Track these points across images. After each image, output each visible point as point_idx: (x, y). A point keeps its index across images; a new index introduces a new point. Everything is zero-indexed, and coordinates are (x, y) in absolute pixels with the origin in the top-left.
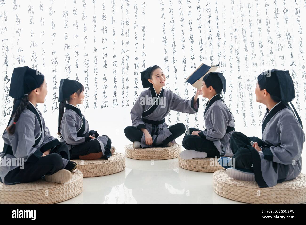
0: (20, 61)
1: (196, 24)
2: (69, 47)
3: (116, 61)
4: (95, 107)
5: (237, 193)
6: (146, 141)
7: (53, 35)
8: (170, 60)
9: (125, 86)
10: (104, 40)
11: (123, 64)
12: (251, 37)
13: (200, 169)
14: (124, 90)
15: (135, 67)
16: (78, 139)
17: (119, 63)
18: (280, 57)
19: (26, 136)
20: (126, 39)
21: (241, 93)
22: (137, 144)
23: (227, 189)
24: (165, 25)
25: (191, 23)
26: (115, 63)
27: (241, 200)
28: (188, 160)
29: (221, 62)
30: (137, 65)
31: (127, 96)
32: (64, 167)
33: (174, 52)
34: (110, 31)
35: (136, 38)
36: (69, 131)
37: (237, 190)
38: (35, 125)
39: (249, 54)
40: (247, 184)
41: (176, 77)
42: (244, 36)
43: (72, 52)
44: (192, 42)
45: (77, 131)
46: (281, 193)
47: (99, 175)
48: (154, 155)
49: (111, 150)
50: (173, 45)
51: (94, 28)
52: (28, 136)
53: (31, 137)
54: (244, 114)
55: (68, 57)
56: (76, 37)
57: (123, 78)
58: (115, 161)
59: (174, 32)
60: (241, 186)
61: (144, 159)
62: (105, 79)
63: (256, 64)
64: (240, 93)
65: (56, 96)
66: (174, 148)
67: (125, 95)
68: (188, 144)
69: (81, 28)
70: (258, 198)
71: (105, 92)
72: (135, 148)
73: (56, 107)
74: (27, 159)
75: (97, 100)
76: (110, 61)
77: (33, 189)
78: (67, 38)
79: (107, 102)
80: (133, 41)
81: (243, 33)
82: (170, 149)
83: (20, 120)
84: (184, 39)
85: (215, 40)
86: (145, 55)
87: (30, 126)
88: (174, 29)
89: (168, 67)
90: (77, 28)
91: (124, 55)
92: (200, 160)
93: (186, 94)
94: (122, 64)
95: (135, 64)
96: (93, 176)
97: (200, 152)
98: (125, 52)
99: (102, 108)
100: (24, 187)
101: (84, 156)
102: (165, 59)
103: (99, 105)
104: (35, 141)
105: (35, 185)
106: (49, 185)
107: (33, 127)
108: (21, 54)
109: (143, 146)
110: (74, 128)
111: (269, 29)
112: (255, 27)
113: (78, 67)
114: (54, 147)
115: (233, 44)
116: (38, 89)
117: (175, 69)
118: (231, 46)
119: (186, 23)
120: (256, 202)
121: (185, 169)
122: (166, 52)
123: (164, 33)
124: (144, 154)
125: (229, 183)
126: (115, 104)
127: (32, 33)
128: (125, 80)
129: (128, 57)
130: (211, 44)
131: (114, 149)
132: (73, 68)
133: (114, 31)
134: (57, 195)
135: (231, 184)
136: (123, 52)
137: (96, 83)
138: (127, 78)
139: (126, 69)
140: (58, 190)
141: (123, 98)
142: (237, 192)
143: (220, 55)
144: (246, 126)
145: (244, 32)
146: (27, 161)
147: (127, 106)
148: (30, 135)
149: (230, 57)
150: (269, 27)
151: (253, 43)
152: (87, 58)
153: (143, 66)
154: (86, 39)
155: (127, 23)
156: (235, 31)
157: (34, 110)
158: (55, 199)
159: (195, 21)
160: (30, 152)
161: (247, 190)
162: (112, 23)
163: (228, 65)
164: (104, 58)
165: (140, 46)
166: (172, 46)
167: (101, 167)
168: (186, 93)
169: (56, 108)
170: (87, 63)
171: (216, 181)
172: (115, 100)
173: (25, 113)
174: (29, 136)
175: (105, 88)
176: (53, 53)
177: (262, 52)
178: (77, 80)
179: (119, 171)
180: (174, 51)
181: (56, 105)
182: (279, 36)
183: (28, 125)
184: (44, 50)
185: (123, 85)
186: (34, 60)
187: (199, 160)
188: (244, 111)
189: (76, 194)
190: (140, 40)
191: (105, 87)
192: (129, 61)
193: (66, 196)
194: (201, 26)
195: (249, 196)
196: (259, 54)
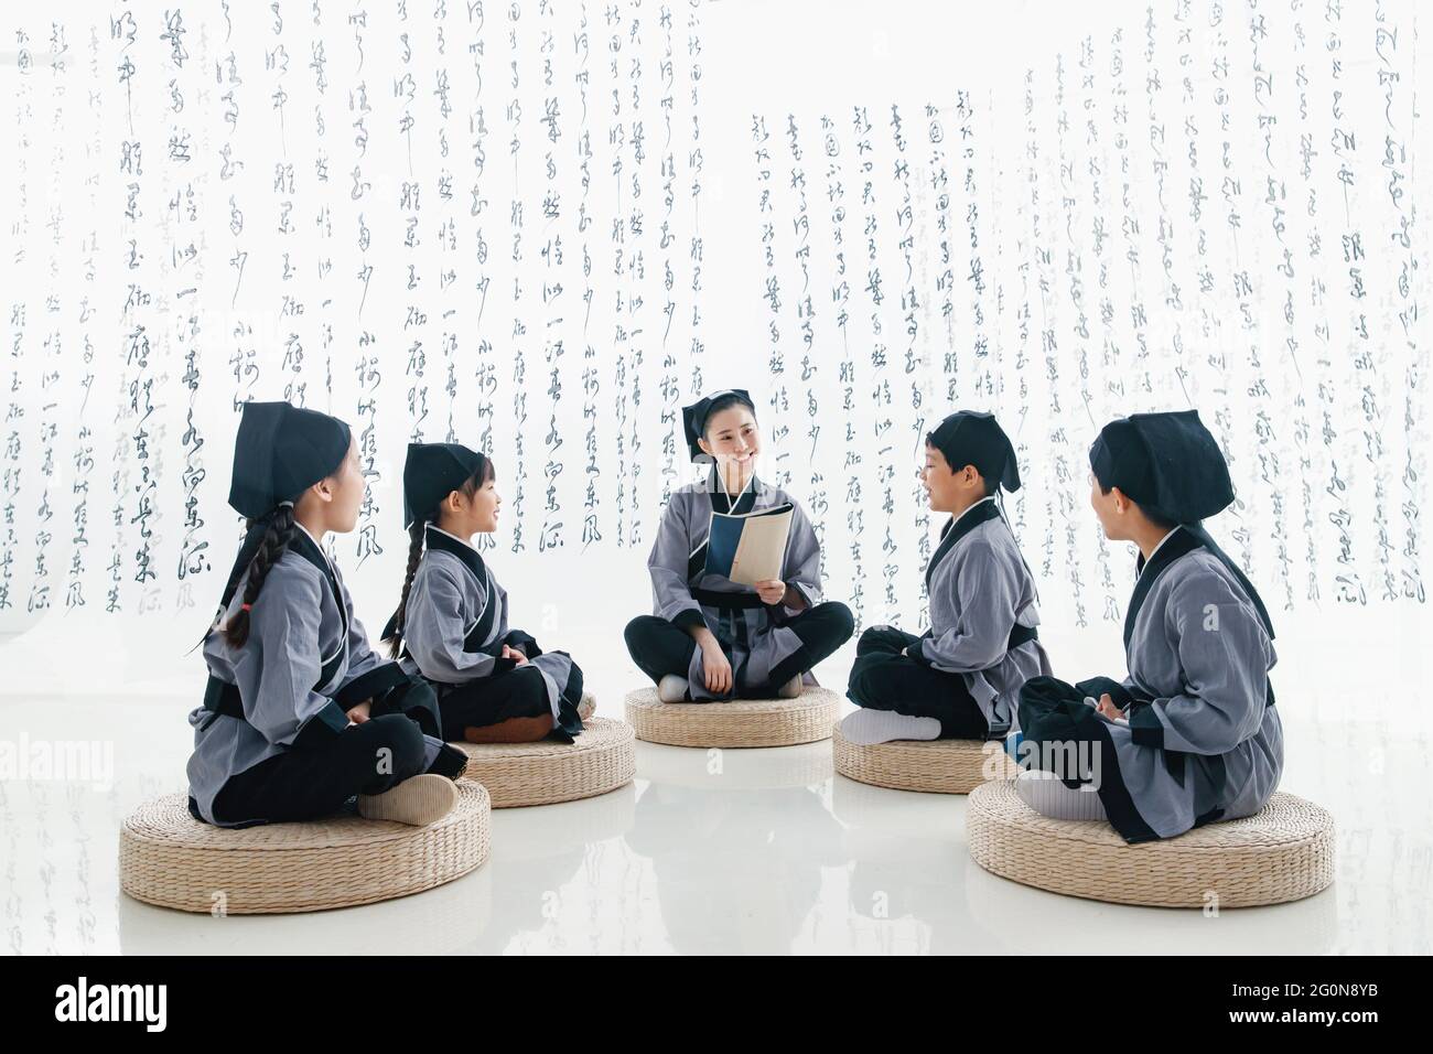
0: (242, 371)
1: (890, 233)
2: (422, 319)
3: (595, 372)
4: (517, 545)
5: (1056, 865)
6: (708, 678)
7: (365, 274)
8: (793, 368)
9: (628, 468)
10: (552, 290)
11: (622, 384)
12: (1103, 283)
13: (915, 781)
14: (624, 481)
15: (665, 394)
16: (466, 660)
17: (606, 377)
18: (1211, 360)
19: (290, 649)
20: (630, 286)
21: (1065, 495)
22: (672, 685)
23: (1020, 851)
24: (772, 235)
25: (871, 229)
26: (591, 378)
27: (1071, 888)
28: (871, 747)
29: (988, 377)
30: (671, 386)
31: (636, 506)
32: (427, 767)
33: (808, 338)
34: (573, 258)
35: (670, 283)
36: (438, 629)
37: (1056, 851)
38: (321, 607)
39: (1094, 348)
40: (1094, 831)
41: (814, 432)
42: (1076, 281)
43: (431, 338)
44: (877, 300)
45: (465, 632)
46: (1215, 862)
47: (540, 801)
48: (738, 728)
49: (580, 709)
50: (805, 311)
51: (516, 245)
52: (297, 650)
53: (308, 653)
54: (1075, 578)
55: (418, 354)
56: (449, 281)
57: (621, 437)
58: (599, 748)
59: (807, 260)
60: (1071, 836)
61: (702, 743)
62: (554, 439)
63: (1121, 387)
64: (1062, 496)
65: (371, 502)
66: (813, 705)
67: (627, 501)
68: (871, 688)
69: (469, 246)
70: (1132, 880)
71: (553, 490)
72: (666, 703)
73: (371, 543)
74: (296, 735)
75: (523, 520)
76: (572, 368)
77: (322, 842)
78: (415, 285)
79: (560, 525)
80: (656, 296)
81: (1070, 269)
82: (798, 708)
83: (269, 591)
84: (846, 288)
85: (963, 292)
86: (700, 348)
87: (303, 613)
88: (807, 248)
89: (784, 393)
90: (453, 248)
91: (623, 348)
92: (917, 746)
93: (851, 499)
94: (618, 381)
95: (666, 384)
96: (519, 802)
97: (913, 717)
98: (628, 335)
99: (541, 550)
100: (286, 836)
101: (483, 731)
102: (773, 362)
103: (530, 539)
104: (323, 667)
105: (326, 831)
106: (374, 831)
107: (315, 615)
108: (245, 343)
109: (694, 694)
110: (455, 620)
111: (1170, 256)
112: (1116, 246)
113: (453, 394)
114: (386, 691)
115: (1029, 303)
116: (329, 483)
117: (810, 402)
118: (1023, 314)
119: (853, 227)
120: (1126, 897)
121: (856, 781)
122: (778, 336)
123: (770, 264)
124: (700, 723)
125: (1028, 827)
126: (593, 534)
127: (286, 267)
128: (627, 442)
129: (639, 354)
130: (947, 308)
131: (591, 705)
132: (438, 399)
133: (587, 257)
134: (403, 866)
135: (1034, 830)
136: (622, 336)
137: (520, 453)
138: (636, 436)
139: (630, 402)
140: (407, 849)
141: (621, 511)
142: (1057, 859)
143: (981, 350)
144: (1083, 623)
145: (1074, 264)
146: (295, 742)
147: (634, 542)
148: (306, 646)
149: (1020, 355)
150: (1168, 249)
151: (1109, 307)
152: (487, 358)
153: (694, 391)
154: (483, 286)
155: (636, 226)
156: (1041, 260)
157: (314, 554)
158: (395, 882)
159: (887, 221)
160: (304, 711)
161: (1093, 851)
162: (582, 229)
163: (1012, 387)
164: (549, 359)
165: (682, 315)
166: (801, 315)
167: (547, 770)
168: (854, 494)
169: (370, 547)
170: (487, 379)
171: (980, 822)
172: (593, 519)
173: (288, 565)
174: (302, 647)
175: (555, 474)
176: (362, 340)
177: (1143, 343)
178: (451, 442)
179: (615, 786)
180: (806, 332)
181: (371, 536)
182: (1206, 283)
183: (296, 607)
184: (329, 330)
185: (622, 462)
186: (292, 365)
187: (912, 749)
188: (1077, 564)
189: (468, 865)
190: (681, 293)
191: (555, 470)
192: (640, 370)
193: (435, 871)
194: (911, 239)
195: (1102, 872)
196: (1131, 348)
